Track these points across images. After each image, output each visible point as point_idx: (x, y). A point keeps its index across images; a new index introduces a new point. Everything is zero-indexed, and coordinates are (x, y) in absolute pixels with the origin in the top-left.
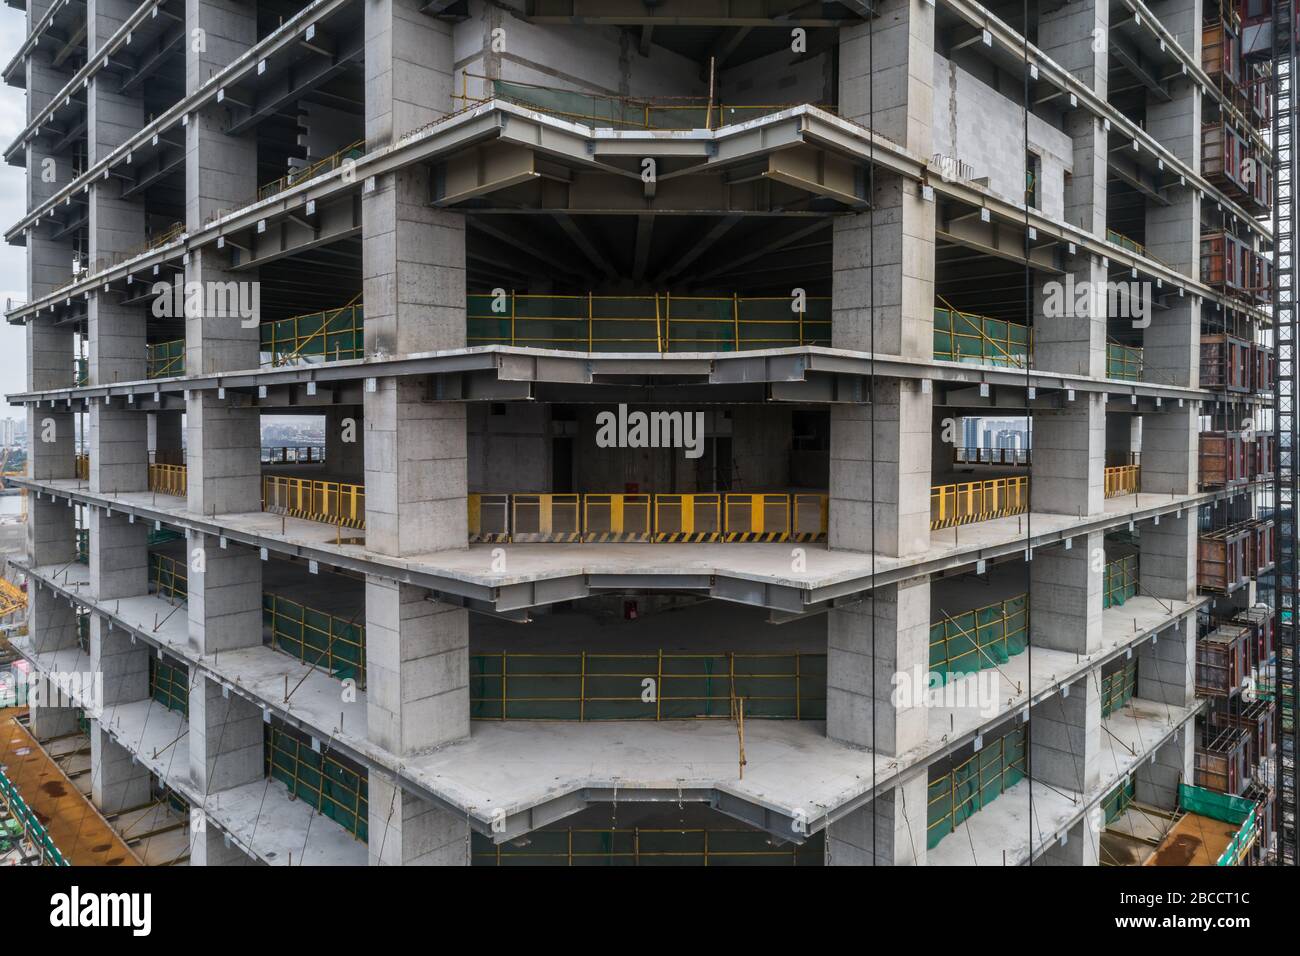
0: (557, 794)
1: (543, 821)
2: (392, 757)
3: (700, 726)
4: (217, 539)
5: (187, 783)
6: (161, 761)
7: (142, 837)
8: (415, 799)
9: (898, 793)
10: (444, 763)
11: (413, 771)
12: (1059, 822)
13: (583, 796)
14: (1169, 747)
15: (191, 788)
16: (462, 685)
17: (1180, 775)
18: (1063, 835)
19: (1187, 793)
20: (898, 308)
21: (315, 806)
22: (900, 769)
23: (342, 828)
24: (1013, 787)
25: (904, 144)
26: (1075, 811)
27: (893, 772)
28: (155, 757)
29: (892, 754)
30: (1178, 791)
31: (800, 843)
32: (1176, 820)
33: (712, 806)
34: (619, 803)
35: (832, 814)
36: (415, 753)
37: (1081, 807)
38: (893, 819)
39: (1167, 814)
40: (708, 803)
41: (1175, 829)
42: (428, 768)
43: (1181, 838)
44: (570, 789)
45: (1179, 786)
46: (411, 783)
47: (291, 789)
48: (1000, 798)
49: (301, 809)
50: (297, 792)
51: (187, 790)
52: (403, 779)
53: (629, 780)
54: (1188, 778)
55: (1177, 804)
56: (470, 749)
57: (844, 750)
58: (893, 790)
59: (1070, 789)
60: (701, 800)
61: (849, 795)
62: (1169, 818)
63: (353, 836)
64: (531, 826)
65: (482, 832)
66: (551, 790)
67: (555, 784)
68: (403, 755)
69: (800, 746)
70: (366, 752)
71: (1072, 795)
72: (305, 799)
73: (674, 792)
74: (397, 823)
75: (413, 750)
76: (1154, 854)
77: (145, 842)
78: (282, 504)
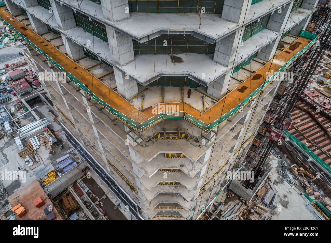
0: (155, 32)
1: (151, 38)
2: (111, 22)
3: (188, 15)
5: (58, 28)
6: (49, 22)
7: (50, 40)
8: (119, 33)
9: (237, 32)
10: (125, 24)
11: (117, 26)
12: (271, 39)
13: (160, 32)
14: (304, 21)
15: (60, 29)
16: (126, 3)
17: (303, 28)
18: (271, 42)
19: (303, 32)
21: (92, 34)
22: (239, 26)
23: (100, 39)
24: (262, 31)
26: (276, 36)
27: (237, 27)
28: (47, 21)
29: (238, 23)
30: (301, 32)
31: (213, 44)
32: (297, 39)
33: (192, 35)
34: (169, 34)
35: (221, 37)
36: (117, 21)
37: (277, 35)
38: (234, 38)
39: (295, 37)
40: (191, 34)
41: (297, 40)
42: (121, 25)
43: (297, 42)
44: (157, 31)
45: (302, 30)
46: (118, 29)
47: (84, 29)
48: (259, 33)
49: (88, 34)
50: (86, 30)
51: (59, 29)
52: (115, 28)
53: (172, 29)
55: (299, 35)
56: (130, 21)
57: (225, 22)
58: (236, 32)
59: (276, 31)
60: (189, 34)
61: (226, 33)
62: (296, 38)
63: (103, 41)
64: (148, 39)
65: (137, 41)
66: (153, 31)
67: (154, 29)
68: (114, 22)
69: (214, 21)
70: (104, 21)
71: (276, 33)
72: (88, 32)
73: (183, 32)
74: (115, 38)
75: (116, 21)
76: (289, 46)
77: (52, 41)
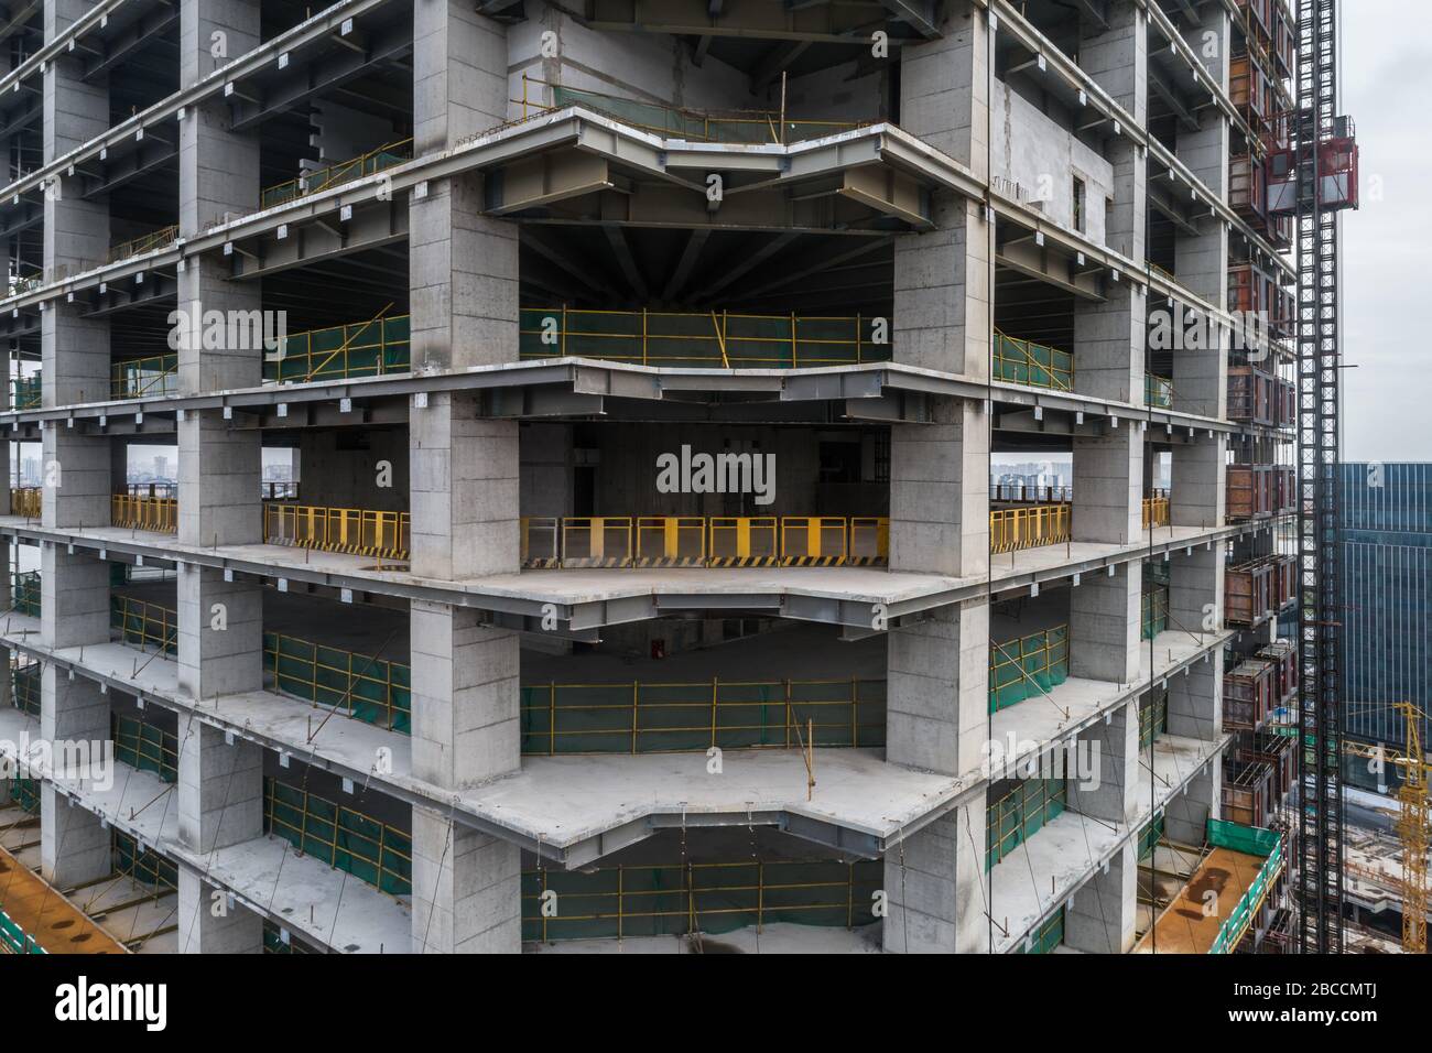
0: (627, 819)
1: (611, 848)
2: (443, 791)
3: (756, 755)
4: (221, 572)
5: (176, 843)
6: (140, 822)
7: (108, 911)
8: (473, 833)
9: (961, 814)
10: (500, 795)
11: (469, 803)
12: (1102, 850)
13: (649, 822)
14: (1199, 780)
15: (182, 848)
16: (513, 716)
17: (1208, 810)
18: (1105, 863)
19: (1216, 827)
20: (961, 328)
21: (328, 861)
22: (964, 788)
23: (362, 882)
24: (1054, 820)
25: (968, 165)
26: (1116, 840)
27: (957, 791)
28: (132, 818)
29: (955, 774)
30: (1206, 826)
31: (875, 859)
32: (1205, 855)
33: (781, 829)
34: (687, 828)
35: (905, 828)
36: (467, 786)
37: (1122, 835)
38: (954, 839)
39: (1196, 849)
40: (776, 827)
41: (1206, 863)
42: (483, 800)
43: (1211, 871)
44: (638, 814)
45: (1207, 820)
46: (470, 816)
47: (296, 845)
48: (1042, 830)
49: (311, 865)
50: (304, 847)
51: (177, 851)
52: (458, 811)
53: (698, 805)
54: (1216, 814)
55: (1205, 839)
56: (524, 782)
57: (906, 773)
58: (955, 810)
59: (1109, 820)
60: (769, 824)
61: (920, 812)
62: (1198, 853)
63: (376, 890)
64: (601, 853)
65: (553, 858)
66: (619, 815)
67: (622, 811)
68: (454, 788)
69: (862, 771)
70: (413, 787)
71: (1113, 825)
72: (314, 854)
73: (743, 815)
74: (449, 862)
75: (465, 784)
76: (1186, 887)
77: (112, 916)
78: (288, 535)
